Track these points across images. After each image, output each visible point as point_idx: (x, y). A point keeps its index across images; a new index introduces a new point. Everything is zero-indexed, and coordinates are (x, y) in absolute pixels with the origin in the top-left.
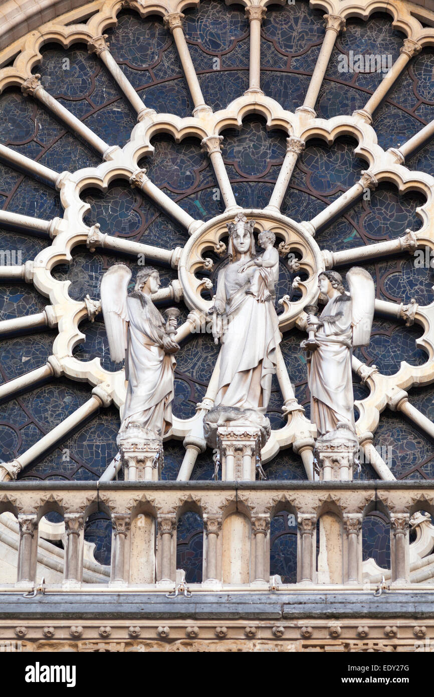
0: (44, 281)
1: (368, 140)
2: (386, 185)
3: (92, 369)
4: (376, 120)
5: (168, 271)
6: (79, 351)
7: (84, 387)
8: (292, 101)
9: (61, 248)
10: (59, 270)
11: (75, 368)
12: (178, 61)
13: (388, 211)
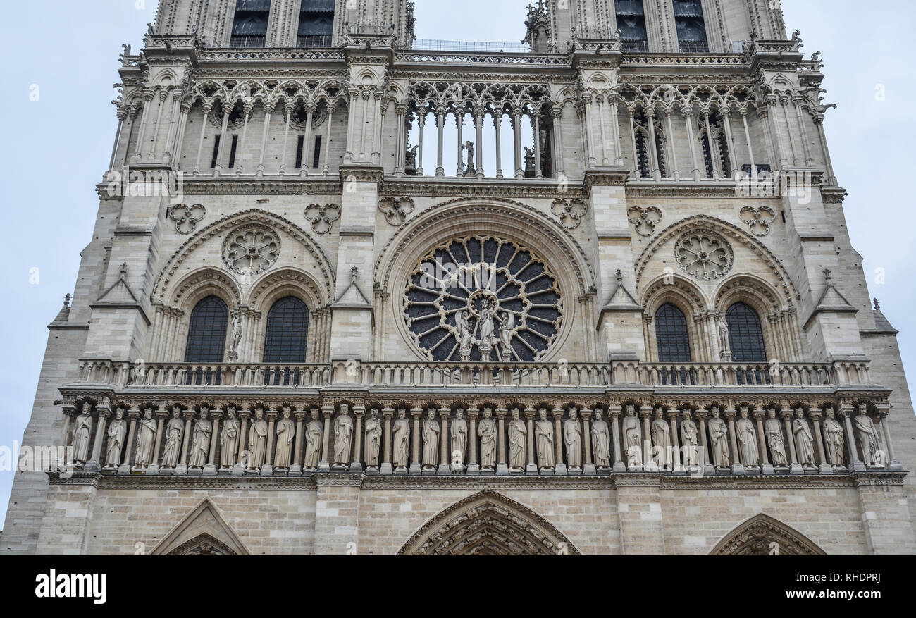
0: (438, 305)
1: (508, 273)
2: (512, 284)
3: (449, 326)
4: (510, 268)
5: (464, 304)
6: (446, 322)
7: (447, 331)
8: (512, 273)
9: (441, 298)
10: (441, 303)
11: (446, 326)
12: (465, 254)
13: (512, 290)
